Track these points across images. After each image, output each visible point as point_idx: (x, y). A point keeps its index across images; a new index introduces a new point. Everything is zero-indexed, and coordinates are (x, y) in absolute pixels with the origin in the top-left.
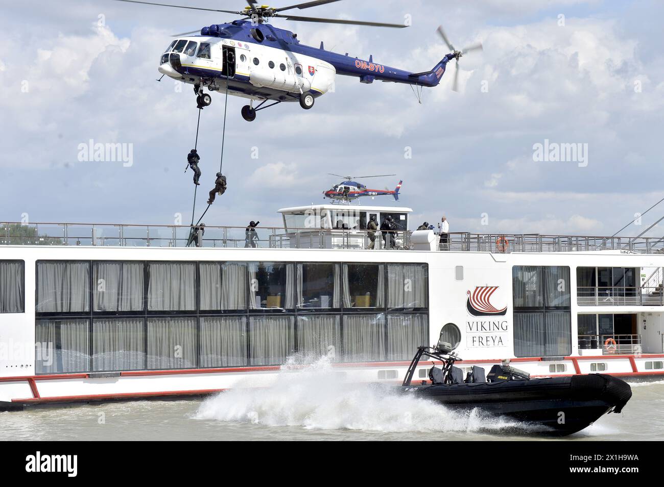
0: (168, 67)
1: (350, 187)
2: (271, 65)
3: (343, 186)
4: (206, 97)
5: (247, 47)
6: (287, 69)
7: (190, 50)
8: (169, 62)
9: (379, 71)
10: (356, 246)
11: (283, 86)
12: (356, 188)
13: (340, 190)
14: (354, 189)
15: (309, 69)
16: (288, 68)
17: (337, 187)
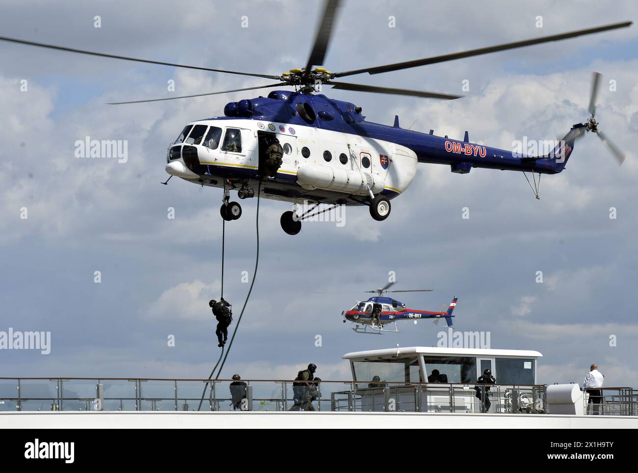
0: (179, 165)
1: (383, 305)
2: (328, 156)
3: (372, 303)
4: (235, 207)
5: (292, 131)
6: (349, 161)
7: (212, 140)
8: (182, 159)
9: (478, 155)
10: (463, 408)
11: (345, 188)
12: (391, 306)
13: (367, 308)
14: (389, 308)
15: (381, 159)
16: (351, 160)
17: (362, 304)
